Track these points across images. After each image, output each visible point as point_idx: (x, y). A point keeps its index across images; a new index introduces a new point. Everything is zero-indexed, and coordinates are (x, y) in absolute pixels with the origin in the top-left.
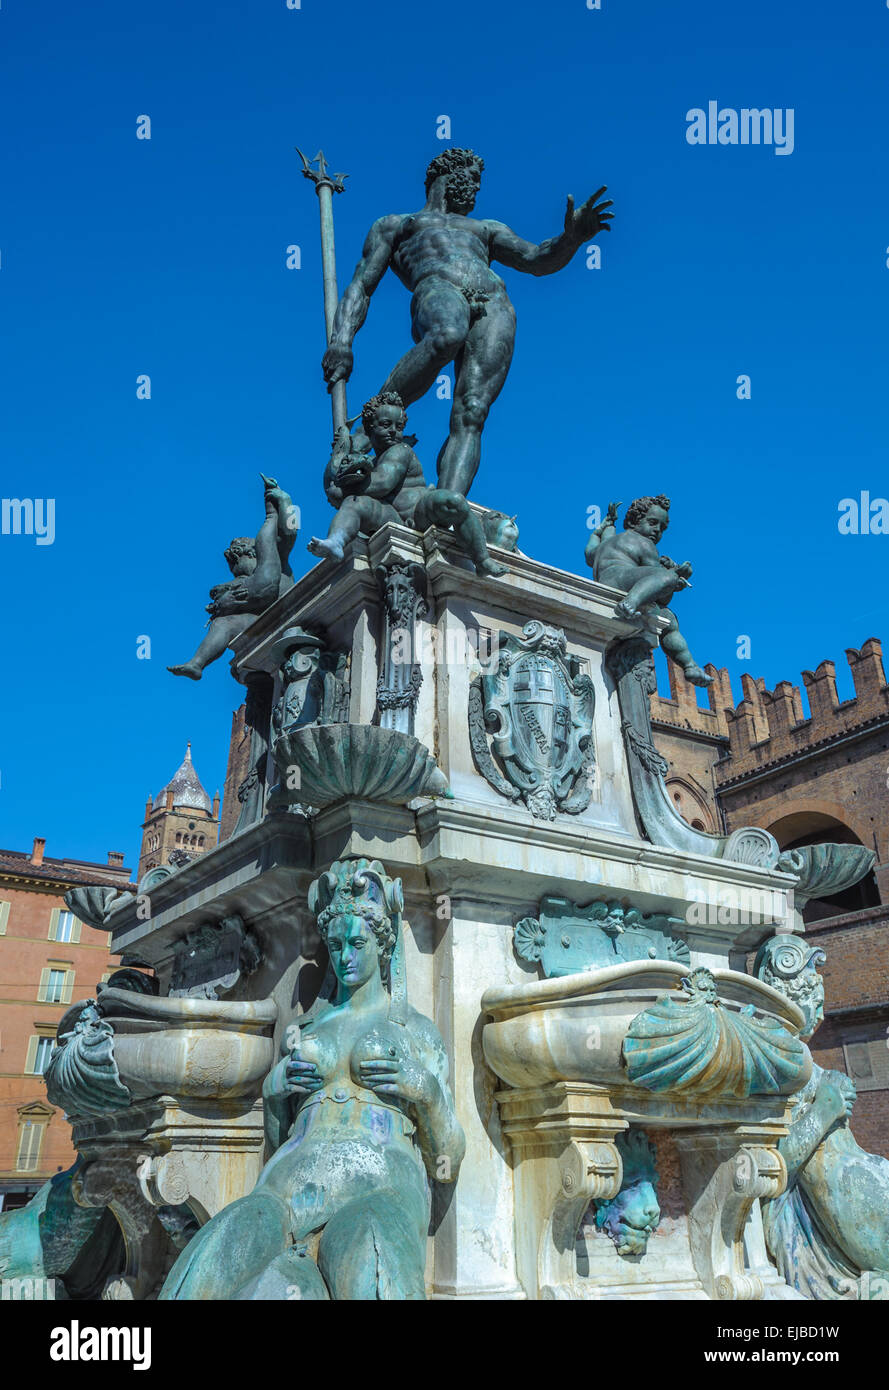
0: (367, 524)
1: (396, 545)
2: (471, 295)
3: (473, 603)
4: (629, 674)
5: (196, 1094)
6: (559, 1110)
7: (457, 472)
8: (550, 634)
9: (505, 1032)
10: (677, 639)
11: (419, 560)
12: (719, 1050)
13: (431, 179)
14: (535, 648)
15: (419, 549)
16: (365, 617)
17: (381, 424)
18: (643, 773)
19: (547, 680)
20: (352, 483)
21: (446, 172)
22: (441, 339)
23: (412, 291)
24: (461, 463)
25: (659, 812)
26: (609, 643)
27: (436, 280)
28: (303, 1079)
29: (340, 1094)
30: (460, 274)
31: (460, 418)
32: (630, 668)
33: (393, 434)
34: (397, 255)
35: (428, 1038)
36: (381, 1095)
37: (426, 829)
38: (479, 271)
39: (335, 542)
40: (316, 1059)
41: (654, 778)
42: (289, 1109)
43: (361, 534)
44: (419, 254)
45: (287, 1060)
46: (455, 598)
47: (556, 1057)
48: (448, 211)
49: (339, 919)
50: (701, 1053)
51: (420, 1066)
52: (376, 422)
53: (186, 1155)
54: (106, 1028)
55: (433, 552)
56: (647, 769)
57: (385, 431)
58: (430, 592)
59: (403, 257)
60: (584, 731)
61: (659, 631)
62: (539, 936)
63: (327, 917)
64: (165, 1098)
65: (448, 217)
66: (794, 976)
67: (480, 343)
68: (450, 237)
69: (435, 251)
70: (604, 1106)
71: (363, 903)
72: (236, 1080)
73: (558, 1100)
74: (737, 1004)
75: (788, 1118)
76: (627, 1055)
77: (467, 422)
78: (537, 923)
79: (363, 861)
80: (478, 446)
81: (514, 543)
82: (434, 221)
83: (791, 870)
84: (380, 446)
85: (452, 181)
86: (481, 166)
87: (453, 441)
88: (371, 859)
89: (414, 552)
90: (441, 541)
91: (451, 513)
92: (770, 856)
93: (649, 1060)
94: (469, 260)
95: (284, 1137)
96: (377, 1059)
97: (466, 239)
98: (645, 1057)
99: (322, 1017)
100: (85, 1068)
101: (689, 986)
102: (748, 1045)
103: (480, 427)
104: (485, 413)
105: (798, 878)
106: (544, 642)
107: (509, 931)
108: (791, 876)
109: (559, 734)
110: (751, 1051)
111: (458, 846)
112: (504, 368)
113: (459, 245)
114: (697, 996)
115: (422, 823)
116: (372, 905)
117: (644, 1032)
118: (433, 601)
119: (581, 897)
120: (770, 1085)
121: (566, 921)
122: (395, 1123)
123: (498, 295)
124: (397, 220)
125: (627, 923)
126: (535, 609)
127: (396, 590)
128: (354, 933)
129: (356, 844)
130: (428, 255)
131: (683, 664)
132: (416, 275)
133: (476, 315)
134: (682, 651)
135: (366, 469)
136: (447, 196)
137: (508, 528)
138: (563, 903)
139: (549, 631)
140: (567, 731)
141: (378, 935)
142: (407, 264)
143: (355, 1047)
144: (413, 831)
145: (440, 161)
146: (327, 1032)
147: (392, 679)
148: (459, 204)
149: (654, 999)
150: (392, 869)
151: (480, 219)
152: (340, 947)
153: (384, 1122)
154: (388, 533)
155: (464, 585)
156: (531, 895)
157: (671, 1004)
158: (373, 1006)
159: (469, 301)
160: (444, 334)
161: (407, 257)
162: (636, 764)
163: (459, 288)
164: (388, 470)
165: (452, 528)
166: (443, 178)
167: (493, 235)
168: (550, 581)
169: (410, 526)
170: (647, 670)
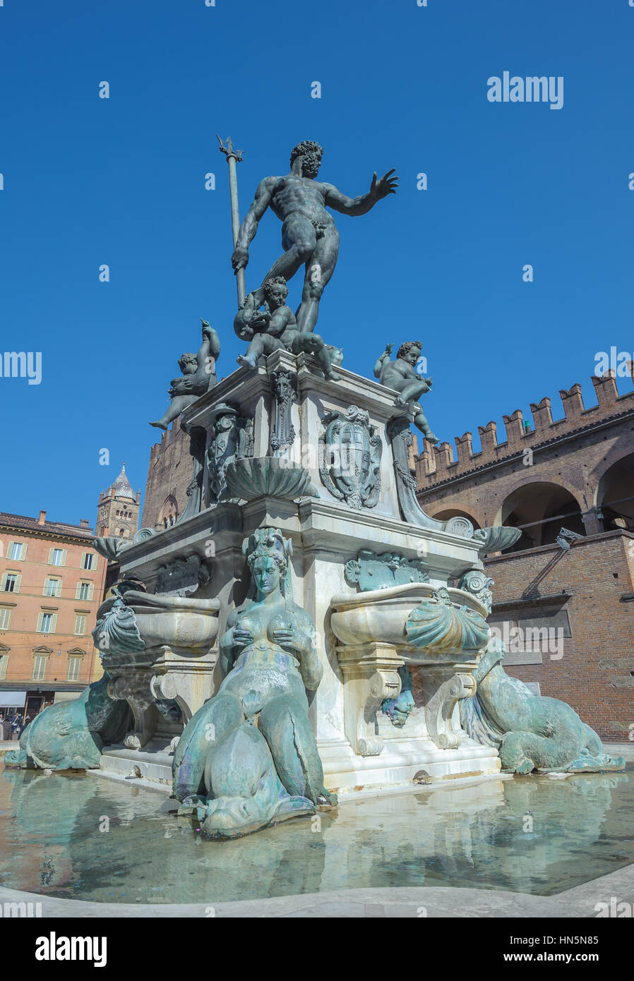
0: (267, 350)
1: (282, 362)
2: (316, 225)
3: (321, 394)
4: (398, 436)
5: (181, 645)
6: (371, 656)
7: (306, 323)
8: (361, 413)
9: (345, 617)
10: (422, 418)
11: (294, 370)
12: (451, 627)
13: (294, 158)
14: (353, 420)
15: (294, 364)
16: (262, 400)
17: (275, 294)
18: (404, 487)
19: (360, 437)
20: (260, 326)
21: (303, 154)
22: (302, 249)
23: (283, 220)
24: (308, 318)
25: (412, 508)
26: (389, 419)
27: (297, 215)
28: (245, 639)
29: (262, 647)
30: (310, 212)
31: (308, 293)
32: (399, 432)
33: (281, 300)
34: (274, 199)
35: (306, 619)
36: (283, 647)
37: (304, 513)
38: (321, 211)
39: (251, 358)
40: (251, 630)
41: (409, 490)
42: (234, 653)
43: (263, 355)
44: (287, 199)
45: (233, 629)
46: (312, 392)
47: (372, 630)
48: (303, 177)
49: (261, 558)
50: (443, 629)
51: (303, 634)
52: (272, 293)
53: (175, 675)
54: (130, 611)
55: (302, 366)
56: (406, 486)
57: (276, 298)
58: (298, 388)
59: (278, 200)
60: (376, 465)
61: (414, 414)
62: (358, 569)
63: (254, 557)
64: (164, 647)
65: (304, 179)
66: (478, 592)
67: (320, 252)
68: (305, 191)
69: (297, 199)
70: (393, 654)
71: (273, 551)
72: (202, 638)
73: (372, 650)
74: (458, 605)
75: (478, 660)
76: (407, 629)
77: (312, 296)
78: (357, 563)
79: (272, 528)
80: (317, 308)
81: (341, 362)
82: (296, 181)
83: (481, 540)
84: (274, 307)
85: (306, 159)
86: (321, 151)
87: (304, 306)
88: (276, 528)
89: (292, 366)
90: (307, 360)
91: (313, 346)
92: (469, 532)
93: (418, 632)
94: (317, 205)
95: (231, 668)
96: (282, 629)
97: (314, 193)
98: (416, 631)
99: (250, 608)
100: (120, 631)
101: (436, 596)
102: (465, 625)
103: (319, 299)
104: (322, 291)
105: (484, 543)
106: (358, 417)
107: (343, 567)
108: (481, 542)
109: (365, 466)
110: (466, 628)
111: (321, 523)
112: (333, 267)
113: (310, 196)
114: (440, 601)
115: (302, 510)
116: (277, 552)
117: (416, 618)
118: (300, 391)
119: (379, 550)
120: (473, 644)
121: (371, 562)
122: (291, 660)
123: (331, 226)
124: (275, 180)
125: (400, 564)
126: (352, 399)
127: (282, 386)
128: (269, 566)
129: (268, 520)
130: (293, 201)
131: (424, 432)
132: (286, 212)
133: (319, 236)
134: (425, 424)
135: (268, 319)
136: (303, 168)
137: (338, 355)
138: (370, 553)
139: (360, 411)
140: (369, 465)
141: (280, 567)
142: (280, 205)
143: (270, 623)
144: (297, 514)
145: (300, 147)
146: (254, 615)
147: (280, 434)
148: (309, 173)
149: (420, 602)
150: (286, 533)
151: (321, 181)
152: (261, 573)
153: (285, 660)
154: (278, 355)
155: (317, 385)
156: (354, 548)
157: (429, 604)
158: (276, 603)
159: (315, 228)
160: (304, 246)
161: (281, 201)
162: (400, 483)
163: (310, 221)
164: (278, 320)
165: (313, 353)
166: (301, 157)
167: (328, 192)
168: (361, 385)
169: (290, 352)
170: (408, 434)
